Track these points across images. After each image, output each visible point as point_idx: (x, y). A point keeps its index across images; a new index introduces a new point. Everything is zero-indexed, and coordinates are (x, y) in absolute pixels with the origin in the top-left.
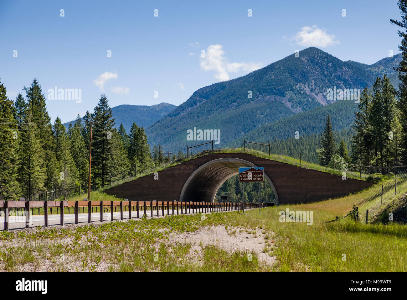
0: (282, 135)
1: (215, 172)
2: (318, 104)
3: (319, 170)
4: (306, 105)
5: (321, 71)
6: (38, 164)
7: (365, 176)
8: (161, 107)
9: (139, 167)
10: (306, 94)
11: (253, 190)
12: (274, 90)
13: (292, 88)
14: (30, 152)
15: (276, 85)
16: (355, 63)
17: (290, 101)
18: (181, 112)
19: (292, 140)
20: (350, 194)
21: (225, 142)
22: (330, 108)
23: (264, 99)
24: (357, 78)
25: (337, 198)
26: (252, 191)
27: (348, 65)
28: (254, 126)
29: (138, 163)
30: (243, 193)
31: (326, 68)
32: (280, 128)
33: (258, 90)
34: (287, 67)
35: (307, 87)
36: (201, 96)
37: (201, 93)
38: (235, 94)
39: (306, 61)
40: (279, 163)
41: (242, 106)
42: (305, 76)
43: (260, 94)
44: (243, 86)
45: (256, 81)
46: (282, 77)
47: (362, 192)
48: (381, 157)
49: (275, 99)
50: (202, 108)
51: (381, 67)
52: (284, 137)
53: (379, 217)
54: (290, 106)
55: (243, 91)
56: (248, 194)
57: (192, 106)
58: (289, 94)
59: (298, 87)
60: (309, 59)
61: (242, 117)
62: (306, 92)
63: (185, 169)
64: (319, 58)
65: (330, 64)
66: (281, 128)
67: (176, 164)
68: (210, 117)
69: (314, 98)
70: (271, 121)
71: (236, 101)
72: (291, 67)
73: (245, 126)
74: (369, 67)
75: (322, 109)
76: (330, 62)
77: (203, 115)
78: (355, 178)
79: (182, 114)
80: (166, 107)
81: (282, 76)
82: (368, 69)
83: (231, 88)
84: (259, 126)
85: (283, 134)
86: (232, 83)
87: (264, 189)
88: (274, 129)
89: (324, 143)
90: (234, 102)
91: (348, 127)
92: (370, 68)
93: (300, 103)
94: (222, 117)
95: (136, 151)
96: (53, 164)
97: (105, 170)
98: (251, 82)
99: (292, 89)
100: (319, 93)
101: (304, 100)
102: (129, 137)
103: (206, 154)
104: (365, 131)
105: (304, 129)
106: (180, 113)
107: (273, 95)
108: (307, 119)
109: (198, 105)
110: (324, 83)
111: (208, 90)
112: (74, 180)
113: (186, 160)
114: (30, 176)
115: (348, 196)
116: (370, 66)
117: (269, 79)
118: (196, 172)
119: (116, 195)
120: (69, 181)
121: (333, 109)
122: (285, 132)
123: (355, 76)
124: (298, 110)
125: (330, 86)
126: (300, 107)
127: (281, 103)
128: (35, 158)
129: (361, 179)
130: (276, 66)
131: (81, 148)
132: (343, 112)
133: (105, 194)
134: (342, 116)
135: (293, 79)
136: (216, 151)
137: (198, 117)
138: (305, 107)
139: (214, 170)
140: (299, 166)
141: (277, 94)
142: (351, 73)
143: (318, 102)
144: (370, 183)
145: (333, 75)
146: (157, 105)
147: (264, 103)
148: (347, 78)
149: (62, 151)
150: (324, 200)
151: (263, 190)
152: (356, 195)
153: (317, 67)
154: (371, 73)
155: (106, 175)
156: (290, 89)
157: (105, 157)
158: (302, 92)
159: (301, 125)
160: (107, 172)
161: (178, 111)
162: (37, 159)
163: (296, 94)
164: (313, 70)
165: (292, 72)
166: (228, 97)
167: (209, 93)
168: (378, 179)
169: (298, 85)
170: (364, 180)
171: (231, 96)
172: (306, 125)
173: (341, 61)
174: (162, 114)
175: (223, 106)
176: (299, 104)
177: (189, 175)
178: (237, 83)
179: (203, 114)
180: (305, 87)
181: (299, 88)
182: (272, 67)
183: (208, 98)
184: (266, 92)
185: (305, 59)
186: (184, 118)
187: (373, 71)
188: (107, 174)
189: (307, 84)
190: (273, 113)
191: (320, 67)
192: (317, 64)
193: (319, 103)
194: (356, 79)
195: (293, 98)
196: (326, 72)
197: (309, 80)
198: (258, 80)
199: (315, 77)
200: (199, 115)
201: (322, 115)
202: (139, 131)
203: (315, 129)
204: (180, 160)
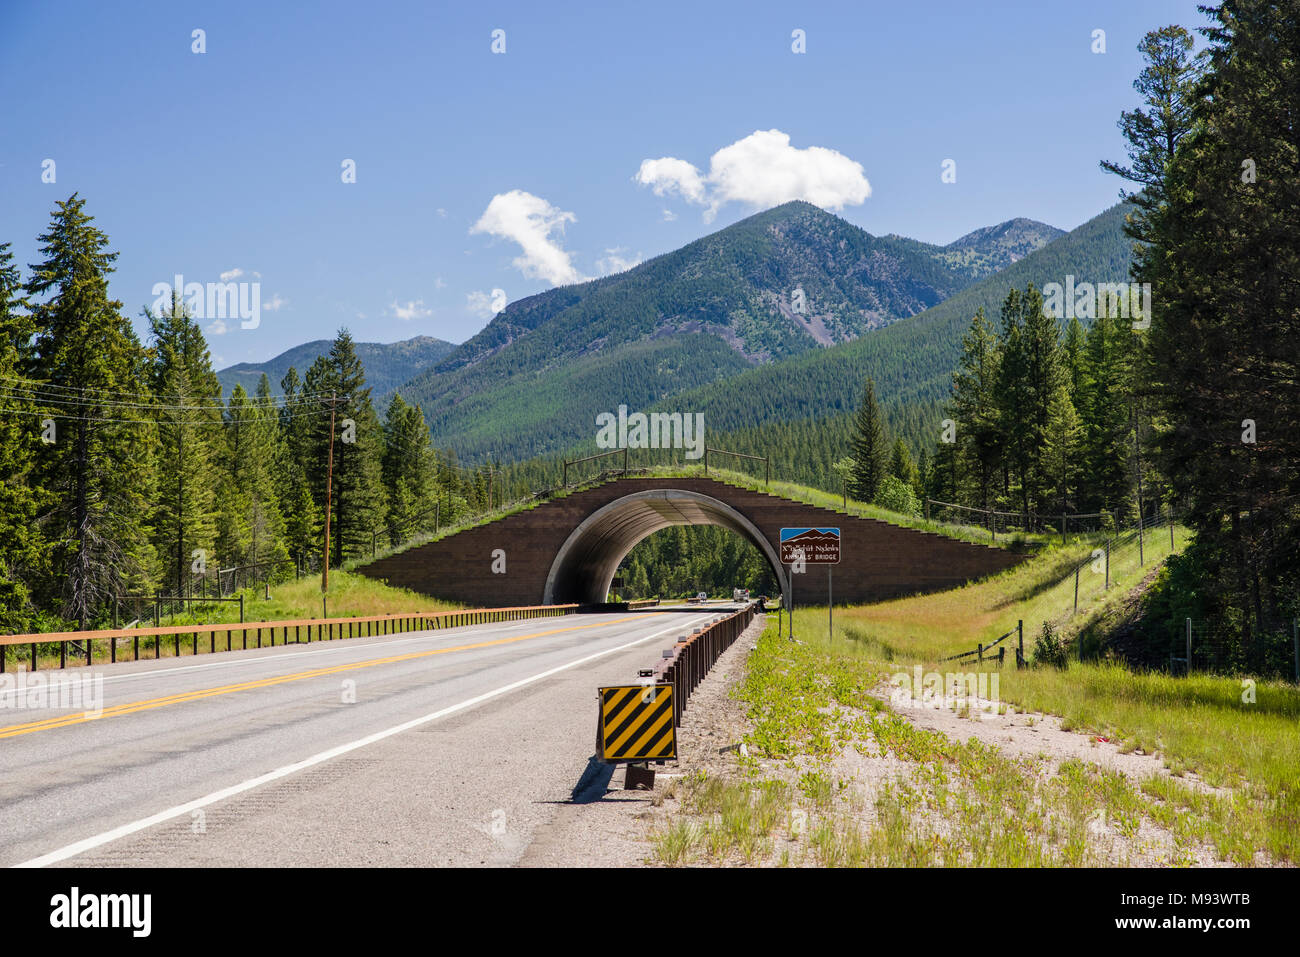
0: (721, 420)
1: (624, 524)
2: (812, 344)
3: (892, 523)
4: (780, 344)
5: (820, 261)
6: (201, 501)
7: (1004, 539)
8: (415, 346)
9: (410, 504)
10: (782, 318)
11: (660, 560)
12: (702, 306)
13: (746, 302)
14: (183, 473)
15: (705, 295)
16: (904, 240)
17: (741, 334)
18: (467, 360)
19: (751, 433)
20: (969, 583)
21: (578, 437)
22: (842, 353)
23: (676, 329)
24: (910, 278)
25: (936, 592)
26: (659, 563)
27: (887, 246)
28: (651, 398)
29: (407, 496)
30: (635, 568)
31: (831, 252)
32: (716, 402)
33: (660, 306)
34: (734, 251)
35: (784, 301)
36: (516, 321)
37: (516, 314)
38: (603, 316)
39: (782, 234)
40: (790, 505)
41: (619, 346)
42: (778, 274)
43: (666, 316)
44: (624, 296)
45: (657, 283)
46: (722, 275)
47: (999, 577)
48: (1024, 486)
49: (704, 330)
50: (520, 349)
51: (970, 251)
52: (727, 425)
53: (1073, 645)
54: (741, 347)
55: (624, 309)
56: (649, 571)
57: (494, 345)
58: (738, 318)
59: (760, 299)
60: (790, 231)
61: (619, 374)
62: (782, 312)
63: (559, 516)
64: (813, 228)
65: (842, 244)
66: (720, 403)
67: (534, 504)
68: (538, 373)
69: (803, 328)
70: (692, 386)
71: (607, 333)
72: (743, 251)
73: (626, 397)
74: (941, 252)
75: (822, 356)
76: (842, 238)
77: (522, 368)
78: (979, 542)
79: (469, 365)
80: (428, 348)
81: (722, 272)
82: (937, 257)
83: (594, 301)
84: (664, 396)
85: (723, 417)
86: (596, 290)
87: (690, 559)
88: (701, 404)
89: (859, 446)
90: (600, 335)
91: (888, 403)
92: (943, 255)
93: (766, 339)
94: (570, 374)
95: (403, 466)
96: (229, 501)
97: (345, 514)
98: (645, 285)
99: (747, 306)
100: (814, 314)
101: (776, 332)
102: (385, 431)
103: (609, 480)
104: (978, 421)
105: (778, 406)
106: (464, 364)
107: (699, 318)
108: (785, 381)
109: (510, 342)
110: (827, 291)
111: (535, 307)
112: (275, 541)
113: (562, 494)
114: (181, 532)
115: (963, 587)
116: (943, 250)
117: (689, 279)
118: (585, 525)
119: (387, 581)
120: (266, 542)
121: (849, 357)
122: (729, 411)
123: (906, 275)
124: (762, 358)
125: (841, 297)
126: (767, 349)
127: (719, 339)
128: (193, 486)
129: (996, 547)
130: (706, 247)
131: (281, 460)
132: (875, 365)
133: (361, 576)
134: (872, 373)
135: (749, 278)
136: (635, 473)
137: (510, 373)
138: (779, 349)
139: (621, 520)
140: (842, 512)
141: (709, 318)
142: (895, 265)
143: (811, 337)
144: (1016, 555)
145: (850, 271)
146: (405, 342)
147: (675, 340)
148: (883, 279)
149: (248, 469)
150: (904, 598)
151: (686, 560)
152: (985, 584)
153: (808, 251)
154: (944, 265)
155: (347, 526)
156: (741, 303)
157: (346, 482)
158: (772, 313)
159: (769, 396)
160: (350, 520)
161: (458, 356)
162: (199, 491)
163: (755, 318)
164: (798, 259)
165: (745, 262)
166: (585, 324)
167: (536, 313)
168: (1038, 546)
169: (760, 294)
170: (1004, 547)
171: (593, 320)
172: (782, 395)
173: (870, 237)
174: (418, 365)
175: (573, 345)
176: (763, 341)
177: (569, 531)
178: (608, 289)
179: (520, 365)
180: (780, 301)
181: (764, 302)
182: (696, 250)
183: (535, 327)
184: (682, 311)
185: (780, 231)
186: (474, 374)
187: (950, 261)
188: (349, 524)
189: (784, 292)
190: (698, 366)
191: (816, 250)
192: (809, 243)
193: (814, 340)
194: (908, 282)
195: (749, 328)
196: (831, 264)
197: (788, 282)
198: (660, 282)
199: (805, 275)
200: (513, 369)
201: (822, 370)
202: (408, 417)
203: (804, 406)
204: (545, 495)
